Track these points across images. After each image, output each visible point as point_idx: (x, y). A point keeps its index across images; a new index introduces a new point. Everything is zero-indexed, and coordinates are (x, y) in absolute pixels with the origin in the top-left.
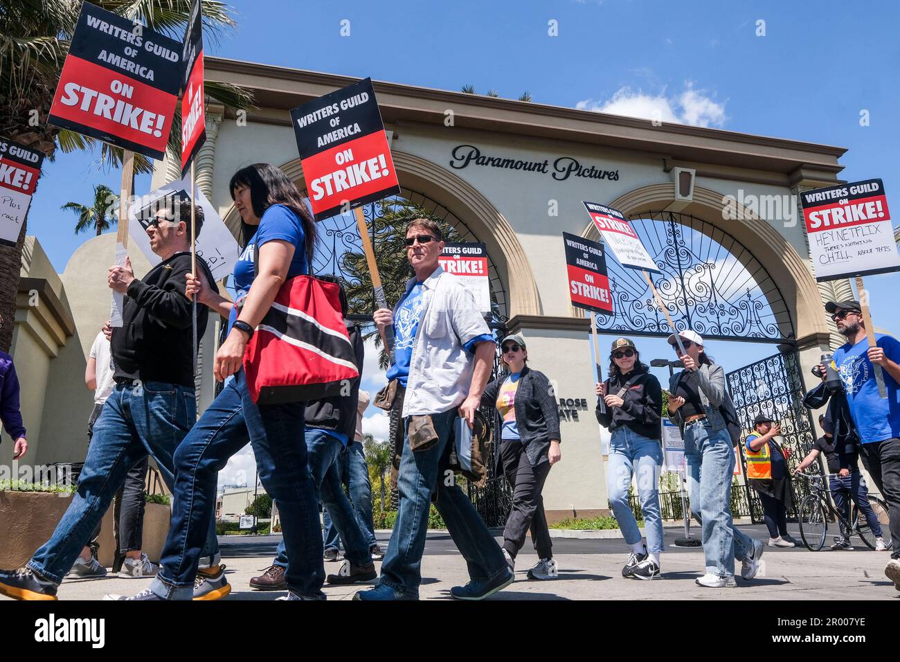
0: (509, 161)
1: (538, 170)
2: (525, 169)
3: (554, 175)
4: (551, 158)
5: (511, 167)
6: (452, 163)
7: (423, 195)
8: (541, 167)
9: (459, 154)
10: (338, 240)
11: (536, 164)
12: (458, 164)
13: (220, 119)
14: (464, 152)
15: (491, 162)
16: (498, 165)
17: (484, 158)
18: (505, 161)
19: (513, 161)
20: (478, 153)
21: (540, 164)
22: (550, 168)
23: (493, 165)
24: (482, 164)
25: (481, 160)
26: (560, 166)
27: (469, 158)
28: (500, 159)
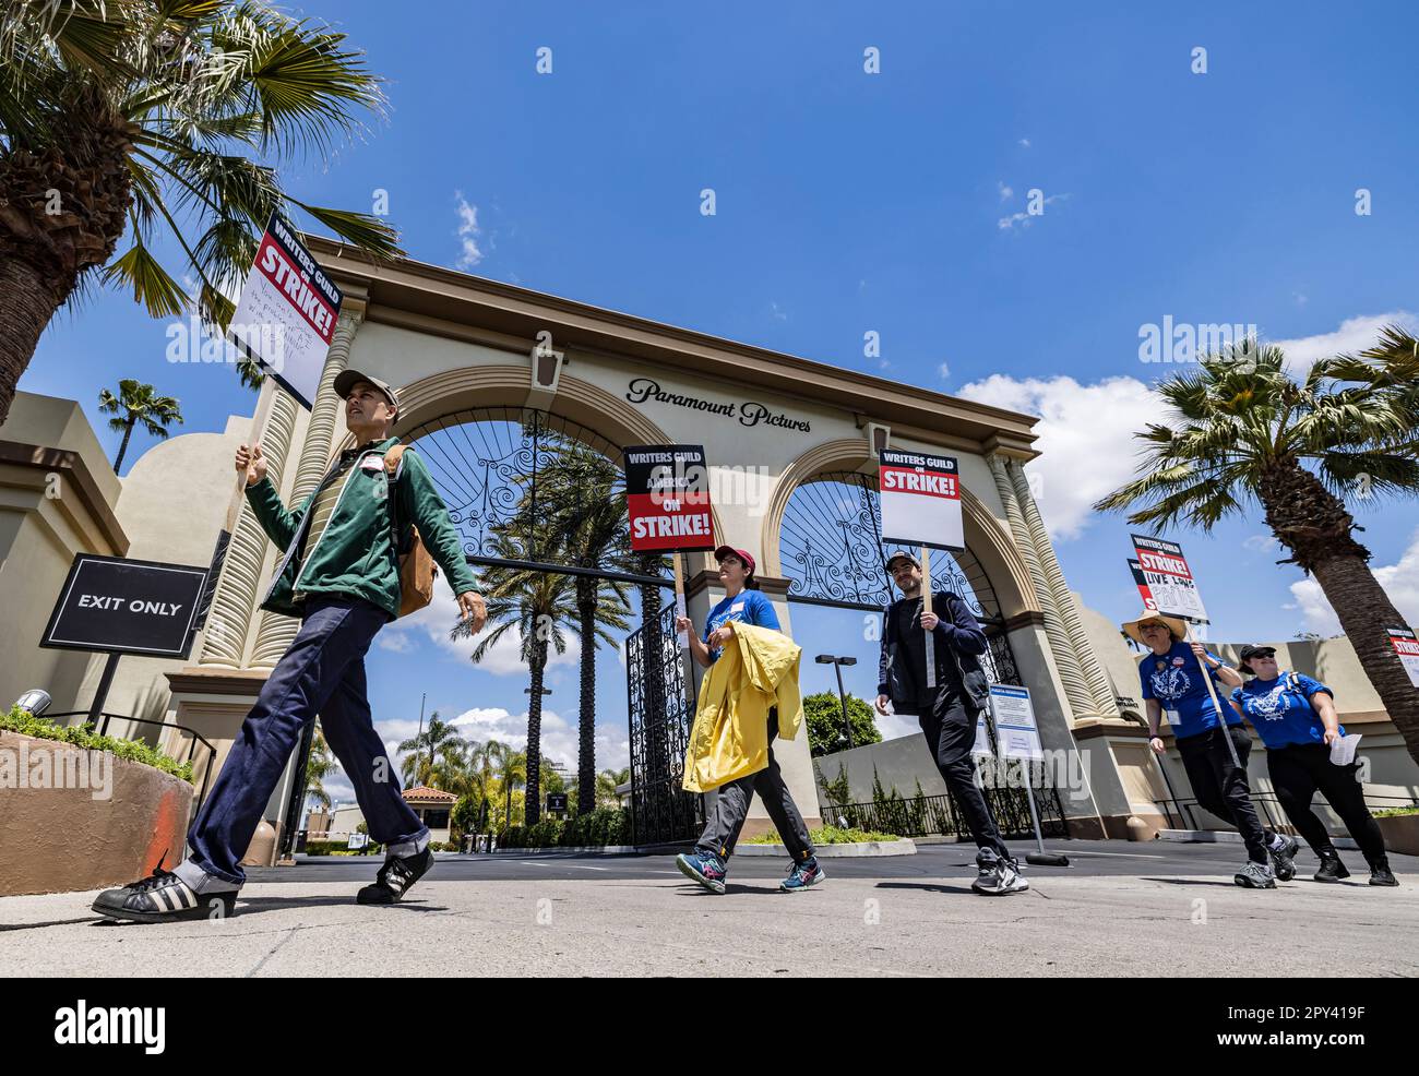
0: (692, 400)
1: (724, 413)
2: (709, 410)
3: (741, 419)
4: (738, 403)
5: (695, 407)
6: (628, 396)
7: (593, 431)
8: (727, 411)
9: (636, 387)
10: (492, 472)
11: (721, 407)
12: (634, 397)
13: (359, 317)
14: (643, 386)
15: (672, 400)
16: (680, 403)
17: (665, 394)
18: (687, 399)
19: (696, 401)
20: (658, 389)
21: (726, 407)
22: (736, 412)
23: (674, 402)
24: (663, 400)
25: (661, 397)
26: (748, 410)
27: (648, 393)
28: (682, 398)
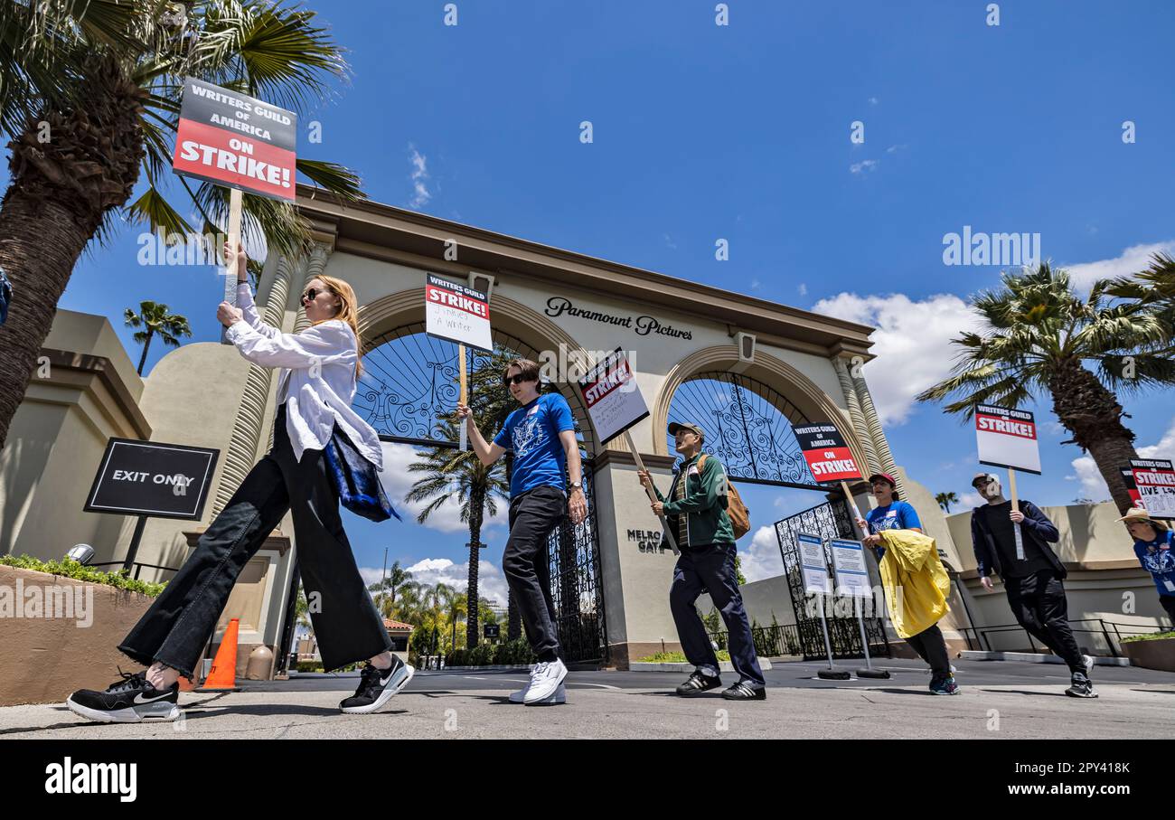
0: (597, 314)
1: (623, 325)
2: (611, 322)
3: (637, 330)
4: (634, 316)
5: (599, 320)
6: (546, 311)
7: (519, 339)
8: (625, 323)
9: (553, 304)
10: (438, 373)
11: (621, 320)
12: (552, 312)
13: (330, 248)
14: (557, 303)
15: (581, 314)
16: (588, 317)
17: (576, 309)
18: (593, 314)
19: (601, 315)
20: (570, 305)
21: (624, 320)
22: (633, 324)
23: (583, 316)
24: (574, 314)
25: (572, 311)
26: (642, 322)
27: (562, 309)
28: (589, 312)
